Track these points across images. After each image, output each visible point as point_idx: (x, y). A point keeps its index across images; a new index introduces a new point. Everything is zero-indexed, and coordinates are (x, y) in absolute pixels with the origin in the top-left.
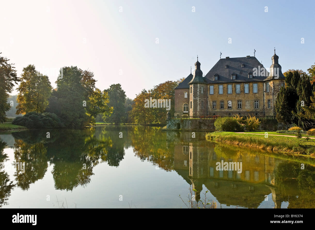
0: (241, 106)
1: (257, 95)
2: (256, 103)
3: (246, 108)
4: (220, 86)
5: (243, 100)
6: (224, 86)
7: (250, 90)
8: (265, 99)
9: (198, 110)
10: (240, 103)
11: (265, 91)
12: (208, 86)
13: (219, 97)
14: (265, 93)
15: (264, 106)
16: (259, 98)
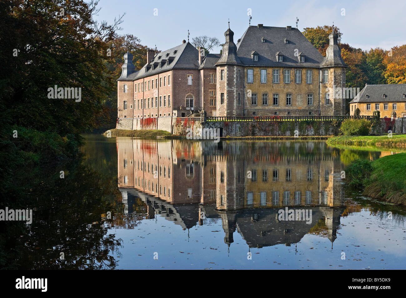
0: (290, 101)
1: (311, 86)
2: (310, 97)
3: (297, 104)
4: (262, 71)
5: (294, 93)
6: (268, 71)
7: (303, 79)
8: (321, 92)
9: (235, 107)
10: (289, 97)
11: (321, 81)
12: (245, 70)
13: (261, 88)
14: (321, 84)
15: (319, 103)
16: (313, 92)
